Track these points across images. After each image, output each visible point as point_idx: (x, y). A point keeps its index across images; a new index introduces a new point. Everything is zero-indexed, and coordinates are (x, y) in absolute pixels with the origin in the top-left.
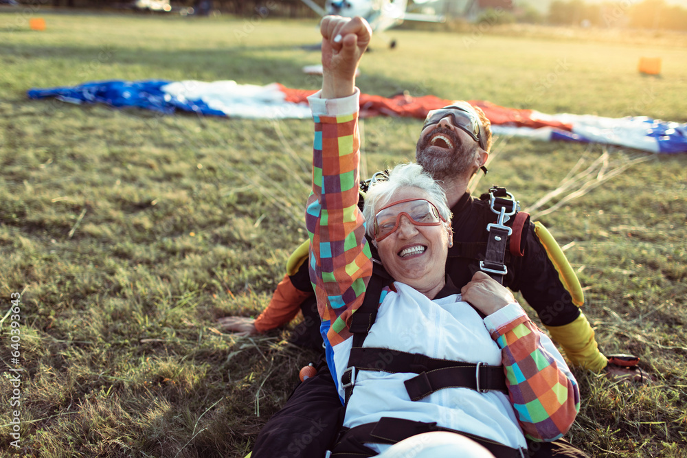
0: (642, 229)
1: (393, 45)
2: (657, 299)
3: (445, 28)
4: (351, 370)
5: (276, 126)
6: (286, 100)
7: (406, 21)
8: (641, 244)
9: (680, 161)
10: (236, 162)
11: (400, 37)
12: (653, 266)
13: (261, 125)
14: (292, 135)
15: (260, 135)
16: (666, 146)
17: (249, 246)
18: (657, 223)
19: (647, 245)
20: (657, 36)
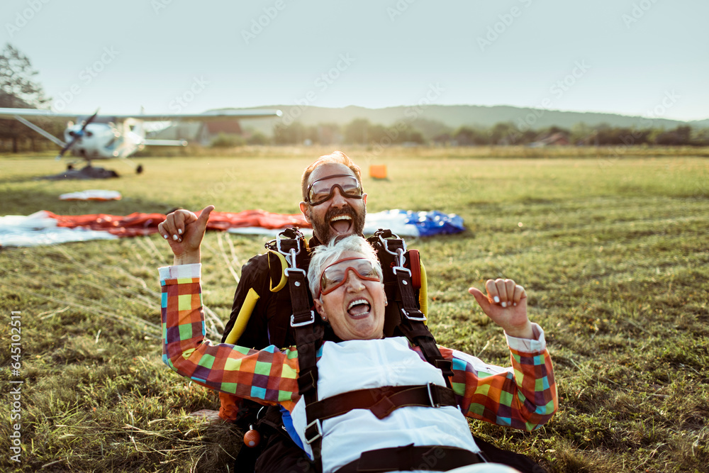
0: (439, 293)
1: (139, 170)
2: (481, 340)
3: (183, 153)
4: (316, 423)
5: (62, 250)
6: (58, 225)
7: (149, 147)
8: (445, 305)
9: (439, 240)
10: (38, 287)
11: (145, 162)
12: (464, 319)
13: (44, 252)
14: (83, 257)
15: (47, 261)
16: (424, 230)
17: (100, 361)
18: (447, 288)
19: (450, 305)
20: (370, 150)
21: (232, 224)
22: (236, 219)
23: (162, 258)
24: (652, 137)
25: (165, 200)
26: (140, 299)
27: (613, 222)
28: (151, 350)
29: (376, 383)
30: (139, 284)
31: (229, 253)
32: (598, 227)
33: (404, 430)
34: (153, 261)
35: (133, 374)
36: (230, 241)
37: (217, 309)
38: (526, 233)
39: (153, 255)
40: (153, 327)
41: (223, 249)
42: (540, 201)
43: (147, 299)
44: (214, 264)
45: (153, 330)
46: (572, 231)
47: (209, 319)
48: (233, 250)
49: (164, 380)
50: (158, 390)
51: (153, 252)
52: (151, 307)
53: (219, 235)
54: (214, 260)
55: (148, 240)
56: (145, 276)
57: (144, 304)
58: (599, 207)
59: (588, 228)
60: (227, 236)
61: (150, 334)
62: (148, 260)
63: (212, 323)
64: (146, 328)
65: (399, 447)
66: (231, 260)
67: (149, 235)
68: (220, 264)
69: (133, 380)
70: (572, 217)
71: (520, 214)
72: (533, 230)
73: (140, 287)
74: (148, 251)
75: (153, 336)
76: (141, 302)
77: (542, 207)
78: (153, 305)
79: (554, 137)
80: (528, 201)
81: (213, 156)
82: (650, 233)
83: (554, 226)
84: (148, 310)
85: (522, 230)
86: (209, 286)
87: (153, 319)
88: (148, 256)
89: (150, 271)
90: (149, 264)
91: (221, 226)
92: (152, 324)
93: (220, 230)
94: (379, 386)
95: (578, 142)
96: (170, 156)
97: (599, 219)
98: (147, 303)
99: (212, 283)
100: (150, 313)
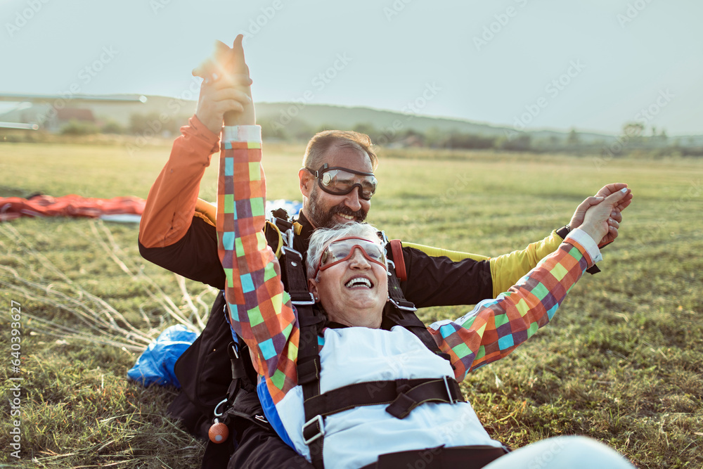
3: (29, 138)
4: (317, 420)
21: (103, 211)
22: (108, 206)
23: (30, 245)
24: (498, 143)
25: (20, 185)
26: (14, 290)
27: (492, 217)
28: (41, 347)
29: (389, 374)
30: (8, 273)
31: (106, 240)
32: (478, 221)
33: (424, 429)
34: (19, 249)
35: (25, 376)
36: (106, 229)
37: (111, 300)
38: (412, 227)
39: (18, 242)
40: (37, 321)
41: (98, 236)
42: (416, 197)
43: (23, 289)
44: (92, 252)
45: (38, 324)
46: (454, 224)
47: (104, 311)
48: (112, 238)
49: (68, 383)
50: (61, 394)
51: (17, 238)
52: (30, 298)
53: (91, 222)
54: (91, 248)
55: (8, 226)
56: (14, 264)
57: (21, 295)
58: (472, 203)
59: (469, 222)
60: (101, 223)
61: (36, 329)
62: (12, 247)
63: (108, 315)
64: (29, 322)
65: (427, 450)
66: (111, 248)
67: (8, 221)
68: (98, 252)
69: (26, 383)
70: (451, 212)
71: (402, 207)
72: (420, 223)
73: (11, 277)
74: (12, 237)
75: (40, 331)
76: (16, 293)
77: (418, 202)
78: (32, 296)
79: (410, 140)
80: (405, 196)
81: (63, 143)
82: (528, 228)
83: (438, 220)
84: (27, 302)
85: (407, 223)
86: (93, 276)
87: (36, 312)
88: (11, 243)
89: (19, 259)
90: (15, 252)
91: (91, 212)
92: (35, 318)
93: (92, 217)
94: (392, 378)
95: (432, 145)
96: (14, 141)
97: (477, 214)
98: (23, 293)
99: (96, 272)
100: (31, 305)
